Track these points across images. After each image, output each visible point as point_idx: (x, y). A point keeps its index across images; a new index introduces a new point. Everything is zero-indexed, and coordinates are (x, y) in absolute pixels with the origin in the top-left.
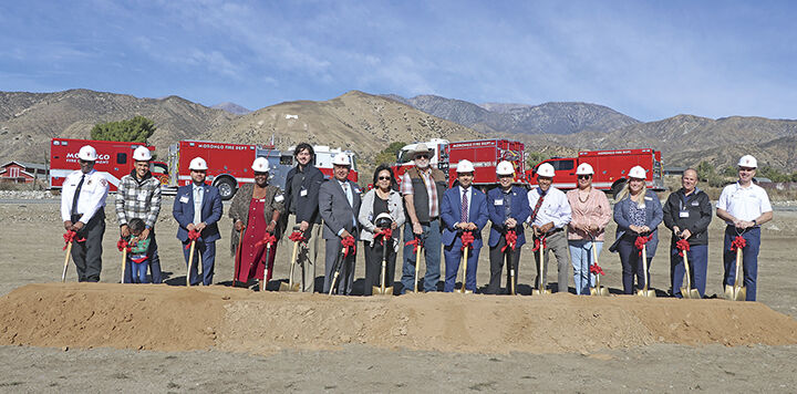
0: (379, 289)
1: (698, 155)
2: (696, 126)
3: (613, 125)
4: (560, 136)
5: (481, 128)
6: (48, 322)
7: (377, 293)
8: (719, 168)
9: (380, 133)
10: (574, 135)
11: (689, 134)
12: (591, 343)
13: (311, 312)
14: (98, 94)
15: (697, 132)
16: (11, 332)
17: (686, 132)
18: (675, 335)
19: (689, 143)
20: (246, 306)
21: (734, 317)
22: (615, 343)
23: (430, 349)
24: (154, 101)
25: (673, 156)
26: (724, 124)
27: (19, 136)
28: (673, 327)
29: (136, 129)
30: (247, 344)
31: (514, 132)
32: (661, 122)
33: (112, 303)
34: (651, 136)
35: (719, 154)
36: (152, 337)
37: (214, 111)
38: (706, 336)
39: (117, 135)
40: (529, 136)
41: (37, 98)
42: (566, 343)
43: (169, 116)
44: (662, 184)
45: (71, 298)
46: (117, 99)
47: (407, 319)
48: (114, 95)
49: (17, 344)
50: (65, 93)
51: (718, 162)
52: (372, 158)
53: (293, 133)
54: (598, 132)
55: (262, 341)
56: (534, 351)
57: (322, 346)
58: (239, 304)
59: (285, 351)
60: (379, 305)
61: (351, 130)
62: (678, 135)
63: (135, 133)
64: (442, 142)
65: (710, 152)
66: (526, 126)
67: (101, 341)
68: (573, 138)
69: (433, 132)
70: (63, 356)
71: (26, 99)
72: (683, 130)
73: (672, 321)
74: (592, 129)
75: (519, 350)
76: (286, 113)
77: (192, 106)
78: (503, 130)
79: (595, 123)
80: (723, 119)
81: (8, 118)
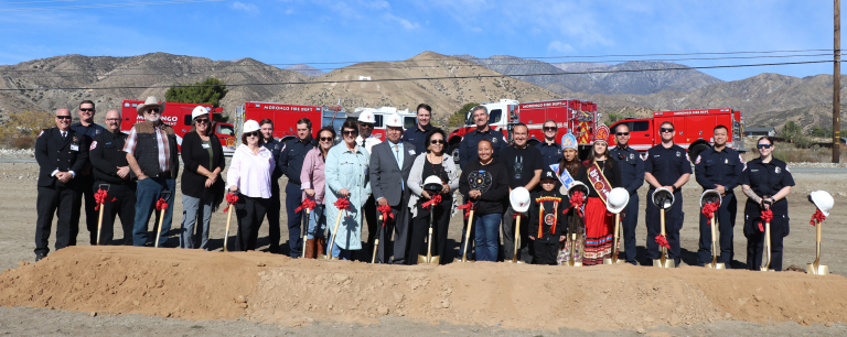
0: (424, 258)
1: (783, 115)
2: (780, 85)
3: (694, 85)
4: (639, 96)
5: (557, 88)
6: (81, 286)
7: (422, 262)
8: (806, 128)
9: (454, 94)
10: (653, 95)
11: (774, 93)
12: (649, 319)
13: (348, 281)
14: (175, 57)
15: (782, 91)
16: (47, 294)
17: (770, 91)
18: (743, 311)
19: (774, 103)
20: (281, 274)
21: (811, 291)
22: (675, 320)
23: (473, 324)
24: (229, 63)
25: (757, 117)
26: (811, 82)
27: (101, 99)
28: (741, 302)
29: (209, 91)
30: (278, 314)
31: (592, 92)
32: (744, 82)
33: (145, 268)
34: (733, 96)
35: (806, 114)
36: (182, 304)
37: (288, 72)
38: (777, 313)
39: (190, 97)
40: (607, 96)
41: (118, 62)
42: (621, 318)
43: (243, 78)
44: (742, 145)
45: (105, 263)
46: (193, 62)
47: (449, 290)
48: (190, 58)
49: (49, 308)
50: (144, 57)
51: (806, 122)
52: (446, 119)
53: (366, 95)
54: (678, 92)
55: (294, 311)
56: (586, 327)
57: (357, 318)
58: (274, 272)
59: (317, 323)
60: (421, 275)
61: (424, 91)
62: (762, 95)
63: (207, 94)
64: (513, 102)
65: (796, 112)
66: (603, 86)
67: (130, 307)
68: (652, 99)
69: (508, 93)
70: (90, 321)
71: (108, 63)
72: (767, 88)
73: (741, 295)
74: (672, 89)
75: (569, 326)
76: (358, 75)
77: (267, 68)
78: (580, 90)
79: (676, 83)
80: (809, 77)
81: (91, 81)
